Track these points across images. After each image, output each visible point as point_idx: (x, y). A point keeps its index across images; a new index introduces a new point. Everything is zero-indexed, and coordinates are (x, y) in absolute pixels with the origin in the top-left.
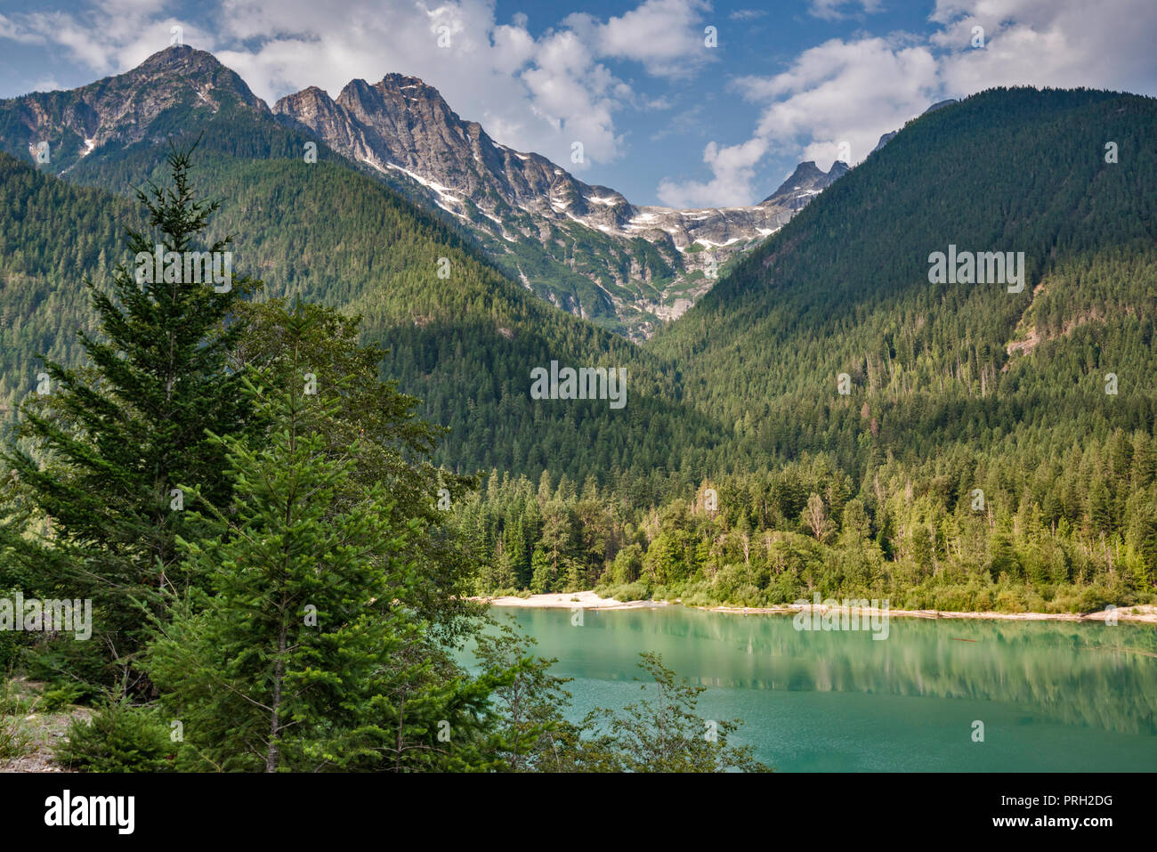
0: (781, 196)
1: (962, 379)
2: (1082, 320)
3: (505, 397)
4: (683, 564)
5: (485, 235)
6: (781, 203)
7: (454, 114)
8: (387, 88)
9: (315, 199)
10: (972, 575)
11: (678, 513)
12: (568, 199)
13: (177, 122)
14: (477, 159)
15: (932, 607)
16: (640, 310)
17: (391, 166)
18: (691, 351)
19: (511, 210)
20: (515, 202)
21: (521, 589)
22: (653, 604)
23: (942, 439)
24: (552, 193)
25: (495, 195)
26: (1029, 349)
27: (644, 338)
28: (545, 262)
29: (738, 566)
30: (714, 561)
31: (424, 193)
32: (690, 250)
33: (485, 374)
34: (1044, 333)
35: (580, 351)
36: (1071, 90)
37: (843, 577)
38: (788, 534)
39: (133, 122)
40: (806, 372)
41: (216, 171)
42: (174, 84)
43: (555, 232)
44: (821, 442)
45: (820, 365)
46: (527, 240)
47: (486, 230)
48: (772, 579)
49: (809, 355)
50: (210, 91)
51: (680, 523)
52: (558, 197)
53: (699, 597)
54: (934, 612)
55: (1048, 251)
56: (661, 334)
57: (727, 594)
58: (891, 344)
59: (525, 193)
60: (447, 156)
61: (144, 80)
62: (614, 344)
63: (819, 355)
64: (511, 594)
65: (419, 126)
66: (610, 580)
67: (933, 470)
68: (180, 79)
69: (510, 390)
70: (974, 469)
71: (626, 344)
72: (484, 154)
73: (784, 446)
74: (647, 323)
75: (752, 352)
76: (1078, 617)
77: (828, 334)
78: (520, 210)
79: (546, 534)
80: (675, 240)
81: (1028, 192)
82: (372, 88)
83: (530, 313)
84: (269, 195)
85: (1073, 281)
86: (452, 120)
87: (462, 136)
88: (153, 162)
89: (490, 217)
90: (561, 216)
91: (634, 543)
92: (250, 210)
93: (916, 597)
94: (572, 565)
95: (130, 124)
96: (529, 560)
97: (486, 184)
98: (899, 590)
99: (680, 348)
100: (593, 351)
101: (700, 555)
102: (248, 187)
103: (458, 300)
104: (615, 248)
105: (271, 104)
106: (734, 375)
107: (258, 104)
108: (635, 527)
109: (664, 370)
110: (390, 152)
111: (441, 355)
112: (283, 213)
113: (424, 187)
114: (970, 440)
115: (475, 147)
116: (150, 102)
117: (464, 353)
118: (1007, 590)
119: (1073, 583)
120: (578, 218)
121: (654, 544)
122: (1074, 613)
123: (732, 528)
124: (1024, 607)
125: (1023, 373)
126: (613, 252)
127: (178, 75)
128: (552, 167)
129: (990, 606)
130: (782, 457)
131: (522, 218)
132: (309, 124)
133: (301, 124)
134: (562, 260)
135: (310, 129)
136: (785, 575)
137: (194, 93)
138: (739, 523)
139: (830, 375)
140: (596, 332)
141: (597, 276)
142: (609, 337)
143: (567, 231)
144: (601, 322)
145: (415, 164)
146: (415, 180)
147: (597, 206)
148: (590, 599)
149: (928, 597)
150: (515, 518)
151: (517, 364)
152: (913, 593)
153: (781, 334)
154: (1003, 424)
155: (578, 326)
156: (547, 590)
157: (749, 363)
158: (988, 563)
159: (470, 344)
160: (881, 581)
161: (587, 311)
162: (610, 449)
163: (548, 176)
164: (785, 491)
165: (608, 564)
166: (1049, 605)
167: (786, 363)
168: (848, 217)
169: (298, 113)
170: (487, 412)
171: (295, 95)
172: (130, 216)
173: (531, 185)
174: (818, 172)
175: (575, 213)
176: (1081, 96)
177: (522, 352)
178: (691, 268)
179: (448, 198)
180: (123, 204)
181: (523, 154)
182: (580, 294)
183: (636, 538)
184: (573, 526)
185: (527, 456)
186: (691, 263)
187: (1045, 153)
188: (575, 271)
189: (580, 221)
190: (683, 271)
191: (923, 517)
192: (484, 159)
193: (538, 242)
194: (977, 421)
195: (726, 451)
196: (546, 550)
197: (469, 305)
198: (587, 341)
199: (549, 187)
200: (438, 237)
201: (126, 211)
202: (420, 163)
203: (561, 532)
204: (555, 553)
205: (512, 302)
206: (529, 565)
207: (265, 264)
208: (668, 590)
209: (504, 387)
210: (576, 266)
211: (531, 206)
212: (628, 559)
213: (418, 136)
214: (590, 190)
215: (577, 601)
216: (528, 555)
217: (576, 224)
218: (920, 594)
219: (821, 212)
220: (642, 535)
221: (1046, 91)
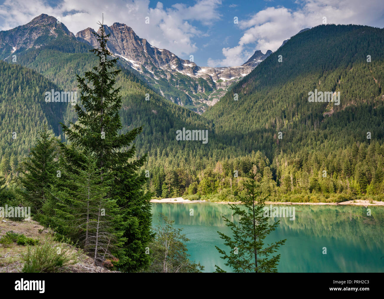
0: (249, 63)
1: (308, 125)
2: (349, 105)
3: (154, 133)
4: (211, 188)
5: (149, 77)
6: (249, 65)
7: (137, 36)
8: (114, 27)
9: (90, 67)
10: (303, 191)
11: (209, 172)
12: (176, 65)
13: (43, 41)
14: (145, 51)
15: (289, 201)
16: (201, 102)
17: (116, 54)
18: (218, 116)
19: (157, 69)
20: (158, 66)
21: (158, 197)
22: (200, 201)
23: (300, 146)
24: (171, 63)
25: (151, 64)
26: (331, 115)
27: (203, 112)
28: (169, 86)
29: (228, 189)
30: (221, 187)
31: (127, 63)
32: (218, 81)
33: (148, 126)
34: (336, 109)
35: (180, 117)
36: (347, 25)
37: (262, 192)
38: (245, 178)
39: (29, 41)
40: (256, 123)
41: (57, 58)
42: (42, 28)
43: (172, 76)
44: (260, 147)
45: (261, 121)
46: (163, 79)
47: (148, 76)
48: (239, 193)
49: (257, 117)
50: (54, 30)
51: (210, 175)
52: (173, 64)
53: (215, 199)
54: (290, 203)
55: (338, 81)
56: (208, 111)
57: (224, 198)
58: (285, 114)
59: (162, 63)
60: (135, 50)
61: (32, 27)
62: (192, 115)
63: (261, 117)
64: (155, 198)
65: (125, 40)
66: (187, 194)
67: (295, 156)
68: (44, 26)
69: (156, 131)
70: (308, 156)
71: (196, 114)
72: (147, 50)
73: (248, 148)
74: (203, 107)
75: (238, 117)
76: (336, 204)
77: (263, 110)
78: (160, 69)
79: (166, 179)
80: (213, 78)
81: (332, 61)
82: (109, 28)
83: (163, 104)
84: (75, 66)
85: (346, 92)
86: (136, 38)
87: (140, 44)
88: (36, 55)
89: (150, 71)
90: (174, 71)
91: (195, 182)
92: (69, 71)
93: (284, 198)
94: (175, 189)
95: (28, 42)
96: (161, 187)
97: (148, 60)
98: (279, 196)
99: (214, 115)
100: (184, 117)
101: (216, 185)
102: (68, 63)
103: (139, 101)
104: (193, 81)
105: (75, 34)
106: (232, 124)
107: (71, 34)
108: (196, 176)
109: (208, 123)
110: (116, 50)
111: (133, 119)
112: (80, 72)
113: (127, 61)
114: (309, 146)
115: (145, 47)
116: (34, 34)
117: (141, 119)
118: (314, 195)
119: (336, 193)
120: (180, 71)
121: (201, 182)
122: (335, 202)
123: (227, 177)
124: (319, 201)
125: (328, 123)
126: (192, 83)
127: (44, 25)
128: (171, 54)
129: (308, 200)
130: (247, 152)
131: (161, 71)
132: (88, 40)
133: (85, 41)
134: (175, 86)
135: (88, 42)
136: (243, 191)
137: (49, 31)
138: (229, 175)
139: (264, 124)
140: (185, 111)
141: (186, 91)
142: (190, 112)
143: (176, 76)
144: (187, 107)
145: (124, 53)
146: (124, 59)
147: (186, 67)
148: (180, 200)
149: (288, 198)
150: (156, 174)
151: (158, 122)
152: (284, 197)
153: (248, 110)
154: (320, 140)
155: (179, 109)
156: (167, 197)
157: (237, 120)
158: (309, 187)
159: (143, 116)
160: (274, 193)
161: (183, 103)
162: (189, 150)
163: (170, 57)
164: (244, 164)
165: (186, 188)
166: (327, 200)
167: (249, 120)
168: (271, 70)
169: (84, 37)
170: (149, 139)
171: (83, 31)
172: (29, 74)
173: (164, 60)
174: (262, 54)
175: (179, 70)
176: (351, 27)
177: (160, 118)
178: (218, 88)
179: (136, 65)
180: (26, 70)
181: (161, 50)
182: (181, 97)
183: (196, 180)
184: (175, 176)
185: (162, 153)
186: (218, 86)
187: (337, 47)
188: (179, 89)
189: (181, 72)
190: (216, 89)
191: (290, 172)
192: (147, 52)
193: (166, 80)
194: (312, 139)
195: (228, 150)
196: (166, 184)
197: (142, 103)
198: (182, 114)
199: (170, 60)
200: (132, 79)
201: (27, 72)
202: (126, 53)
203: (171, 178)
204: (169, 185)
205: (157, 101)
206: (161, 189)
207: (74, 89)
208: (206, 197)
209: (154, 130)
210: (179, 88)
211: (164, 67)
212: (193, 187)
213: (125, 44)
214: (183, 61)
215: (176, 200)
216: (160, 186)
217: (179, 73)
218: (286, 197)
219: (262, 68)
220: (198, 179)
221: (339, 26)
